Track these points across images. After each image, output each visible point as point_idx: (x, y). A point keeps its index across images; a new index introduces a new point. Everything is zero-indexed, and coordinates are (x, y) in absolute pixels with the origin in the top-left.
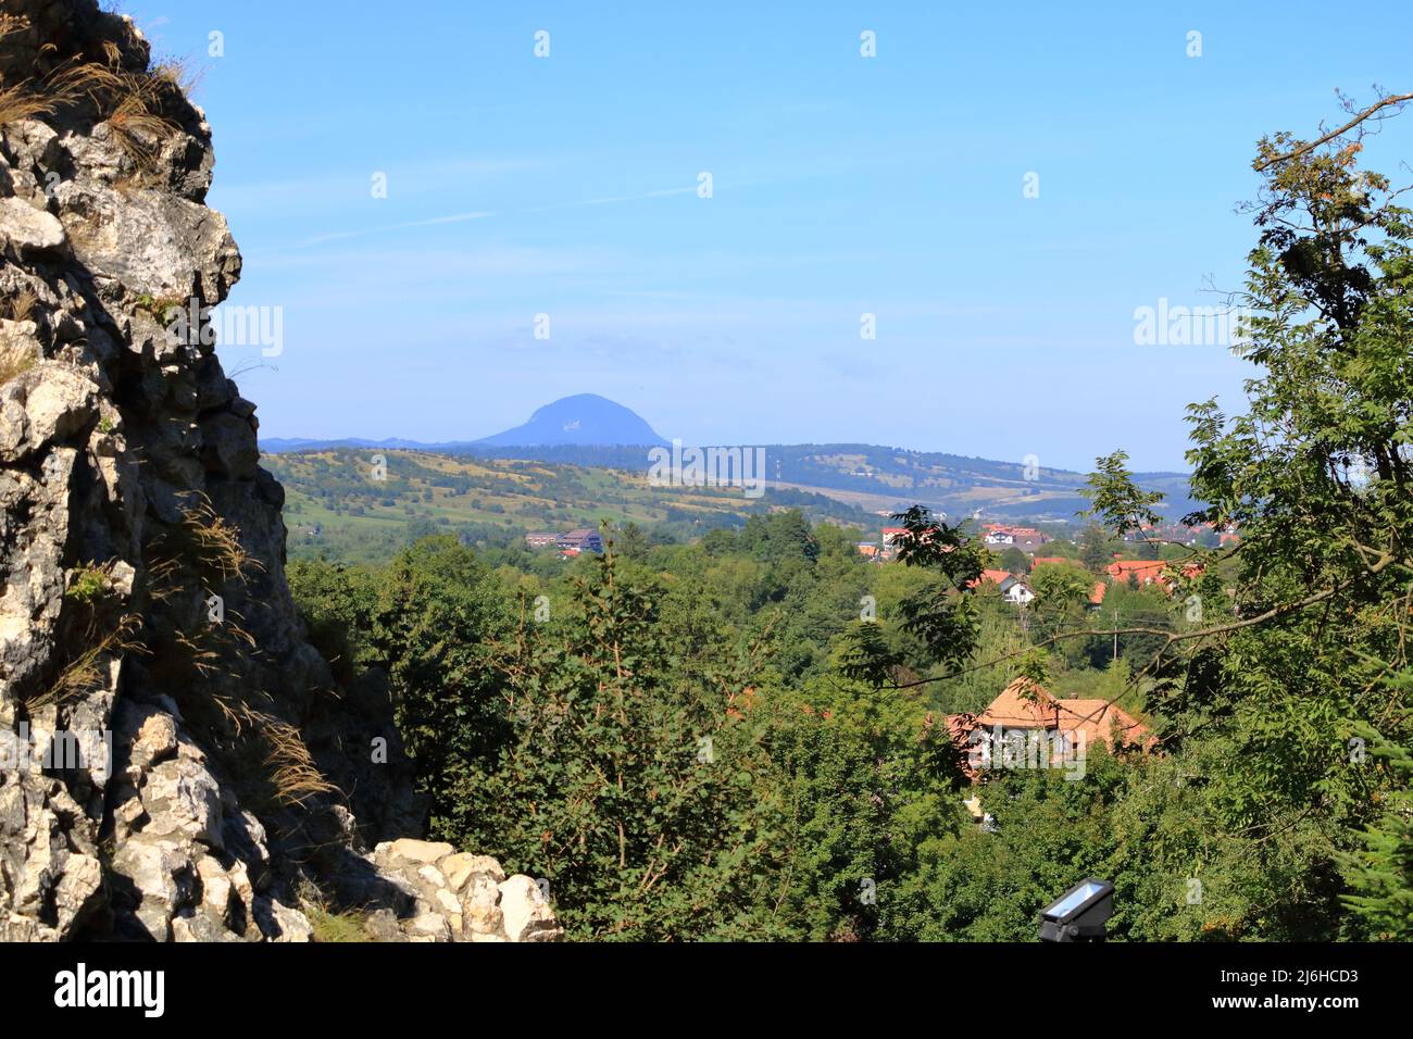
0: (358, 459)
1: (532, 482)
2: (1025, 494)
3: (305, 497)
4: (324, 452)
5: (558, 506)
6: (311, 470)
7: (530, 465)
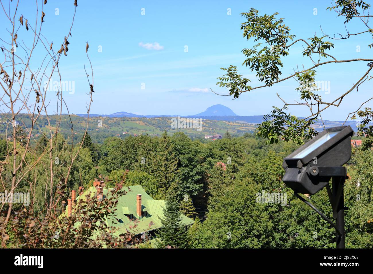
0: (167, 119)
1: (206, 124)
2: (319, 126)
3: (155, 128)
4: (159, 118)
5: (212, 129)
6: (156, 122)
7: (206, 120)
